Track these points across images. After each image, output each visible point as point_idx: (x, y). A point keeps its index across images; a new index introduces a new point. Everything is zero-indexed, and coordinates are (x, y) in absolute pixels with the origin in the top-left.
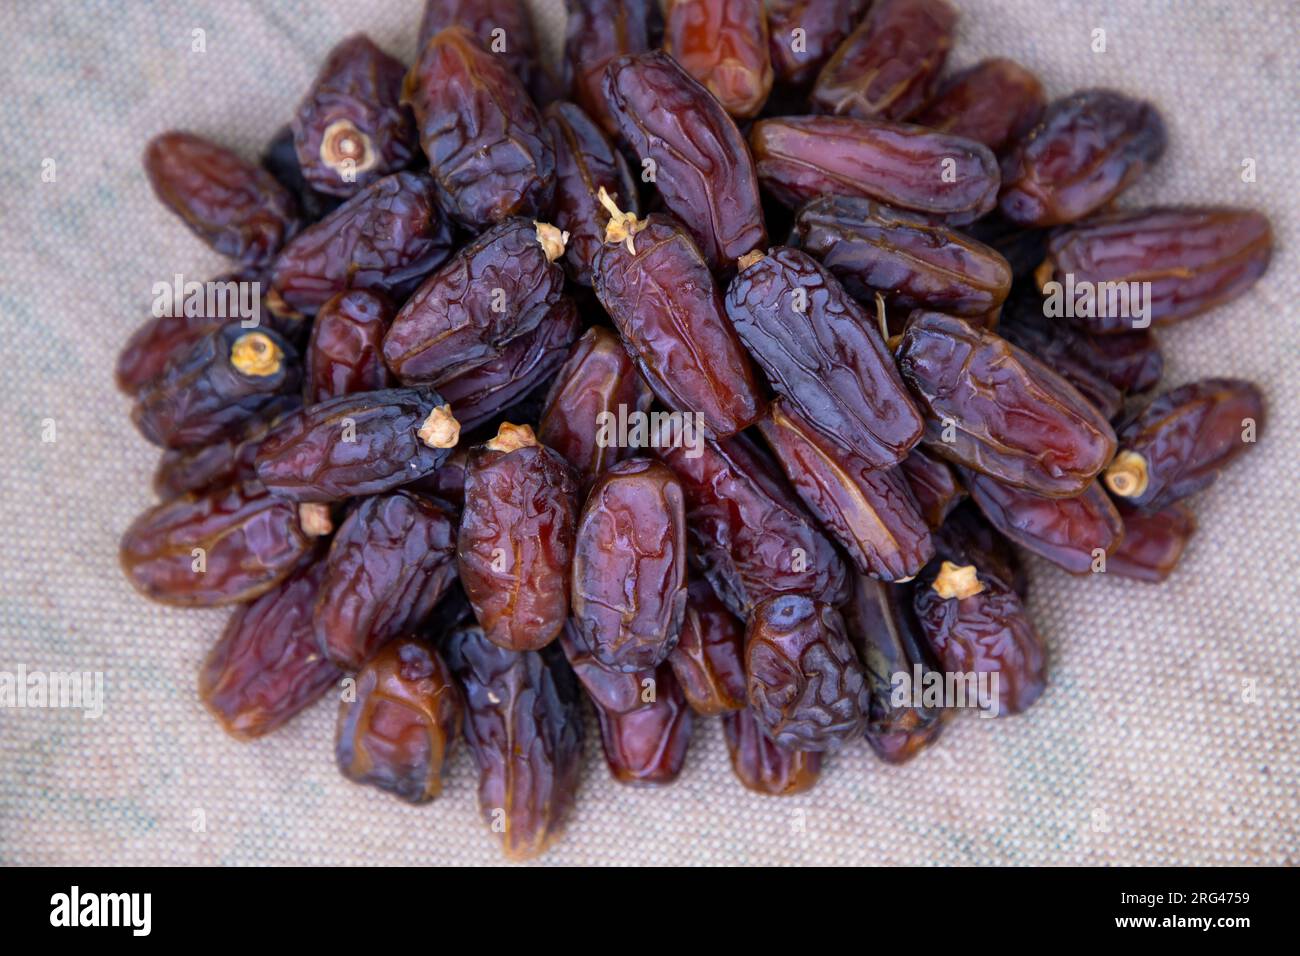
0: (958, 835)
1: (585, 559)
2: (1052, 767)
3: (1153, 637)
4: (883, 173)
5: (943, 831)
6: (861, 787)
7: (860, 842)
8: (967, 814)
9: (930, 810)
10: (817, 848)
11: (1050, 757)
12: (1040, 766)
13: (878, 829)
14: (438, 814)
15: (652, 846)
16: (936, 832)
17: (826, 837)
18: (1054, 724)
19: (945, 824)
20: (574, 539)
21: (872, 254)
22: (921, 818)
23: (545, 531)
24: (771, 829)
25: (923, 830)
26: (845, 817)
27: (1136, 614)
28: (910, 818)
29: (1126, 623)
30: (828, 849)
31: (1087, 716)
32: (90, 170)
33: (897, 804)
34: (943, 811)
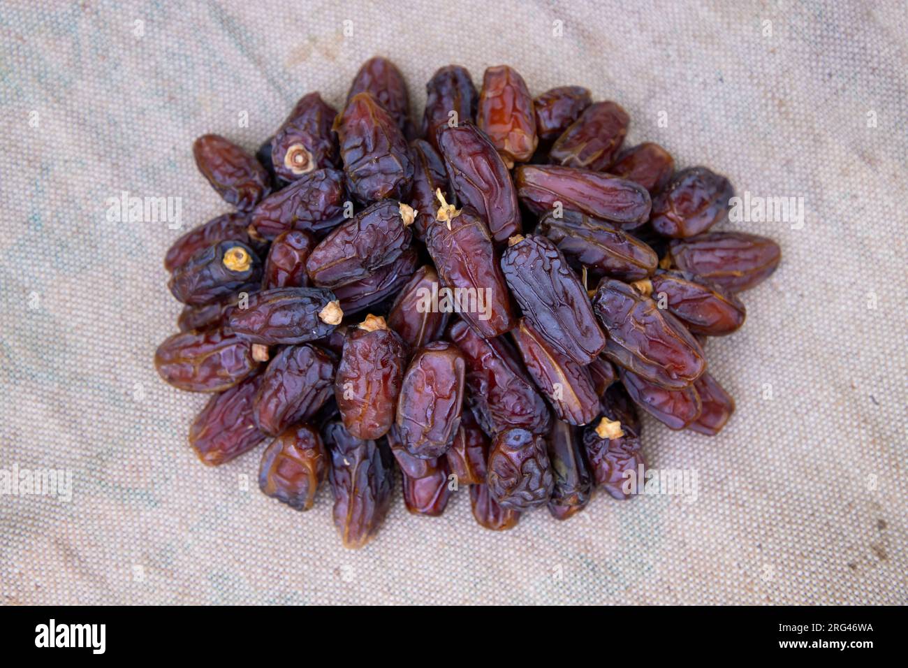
0: (589, 561)
1: (406, 395)
2: (643, 529)
3: (704, 465)
4: (590, 198)
5: (581, 558)
6: (540, 528)
7: (536, 558)
8: (595, 550)
9: (576, 545)
10: (512, 558)
11: (643, 523)
12: (637, 528)
13: (547, 552)
14: (310, 517)
15: (424, 547)
16: (578, 558)
17: (518, 554)
18: (647, 506)
19: (583, 554)
20: (401, 383)
21: (583, 245)
22: (570, 549)
23: (386, 377)
24: (489, 545)
25: (570, 556)
26: (530, 544)
27: (696, 451)
28: (564, 548)
29: (691, 455)
30: (518, 560)
31: (665, 504)
32: (166, 151)
33: (558, 540)
34: (582, 547)
